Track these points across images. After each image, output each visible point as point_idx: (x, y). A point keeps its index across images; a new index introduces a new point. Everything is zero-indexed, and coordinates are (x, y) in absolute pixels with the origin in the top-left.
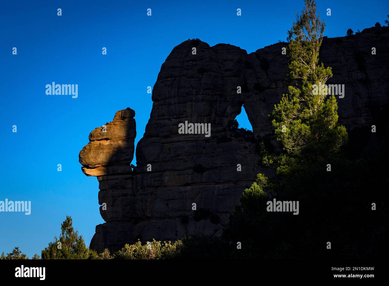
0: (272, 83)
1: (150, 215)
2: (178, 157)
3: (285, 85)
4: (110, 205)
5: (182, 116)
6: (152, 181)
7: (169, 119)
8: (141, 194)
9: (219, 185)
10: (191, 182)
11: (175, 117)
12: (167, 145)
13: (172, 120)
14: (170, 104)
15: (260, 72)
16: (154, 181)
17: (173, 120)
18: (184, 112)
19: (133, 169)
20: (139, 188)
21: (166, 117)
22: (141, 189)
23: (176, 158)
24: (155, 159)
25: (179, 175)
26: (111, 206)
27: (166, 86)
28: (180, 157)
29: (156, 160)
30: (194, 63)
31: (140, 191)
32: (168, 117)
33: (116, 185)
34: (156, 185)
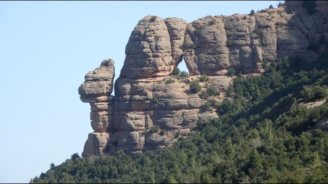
0: (202, 44)
1: (123, 128)
6: (125, 106)
7: (136, 68)
8: (117, 115)
9: (167, 111)
10: (149, 108)
11: (140, 66)
14: (136, 58)
15: (194, 37)
16: (125, 107)
17: (138, 68)
18: (145, 64)
19: (112, 98)
20: (116, 110)
21: (134, 66)
22: (118, 111)
23: (140, 93)
25: (142, 103)
27: (134, 46)
28: (142, 93)
30: (152, 32)
31: (117, 112)
32: (136, 66)
33: (102, 109)
34: (127, 109)
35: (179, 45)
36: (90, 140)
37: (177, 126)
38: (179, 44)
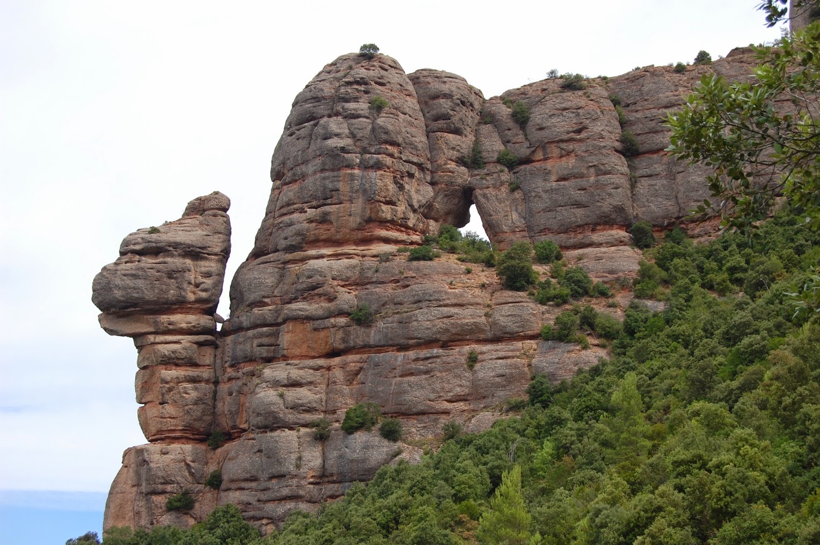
0: (536, 150)
1: (246, 426)
2: (316, 291)
3: (563, 152)
4: (158, 403)
5: (329, 201)
6: (255, 345)
7: (302, 211)
8: (230, 379)
9: (407, 353)
10: (342, 346)
11: (314, 203)
12: (293, 266)
13: (306, 212)
14: (304, 177)
15: (509, 129)
16: (258, 346)
17: (308, 210)
18: (334, 193)
20: (227, 365)
21: (295, 206)
22: (232, 366)
23: (312, 292)
24: (264, 297)
25: (316, 329)
26: (161, 404)
27: (299, 139)
28: (320, 290)
29: (266, 300)
30: (362, 88)
31: (229, 370)
32: (300, 205)
33: (173, 355)
34: (264, 355)
35: (458, 151)
36: (128, 471)
37: (449, 406)
38: (458, 148)
